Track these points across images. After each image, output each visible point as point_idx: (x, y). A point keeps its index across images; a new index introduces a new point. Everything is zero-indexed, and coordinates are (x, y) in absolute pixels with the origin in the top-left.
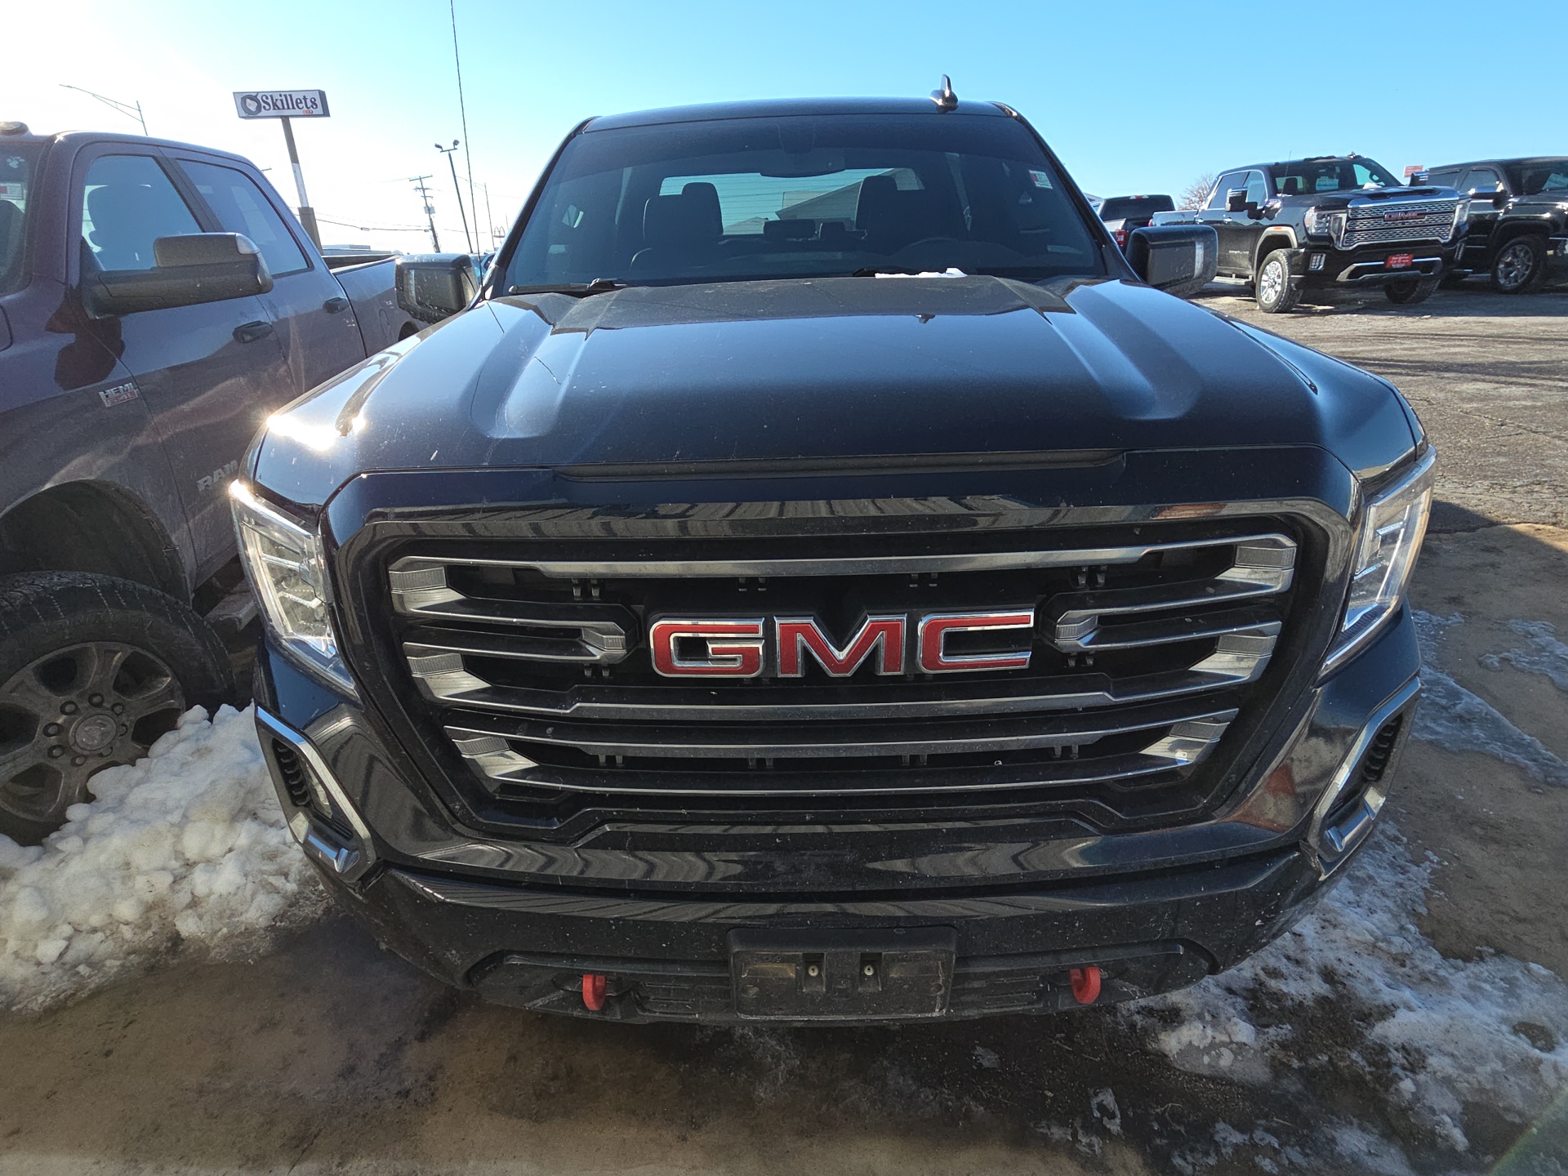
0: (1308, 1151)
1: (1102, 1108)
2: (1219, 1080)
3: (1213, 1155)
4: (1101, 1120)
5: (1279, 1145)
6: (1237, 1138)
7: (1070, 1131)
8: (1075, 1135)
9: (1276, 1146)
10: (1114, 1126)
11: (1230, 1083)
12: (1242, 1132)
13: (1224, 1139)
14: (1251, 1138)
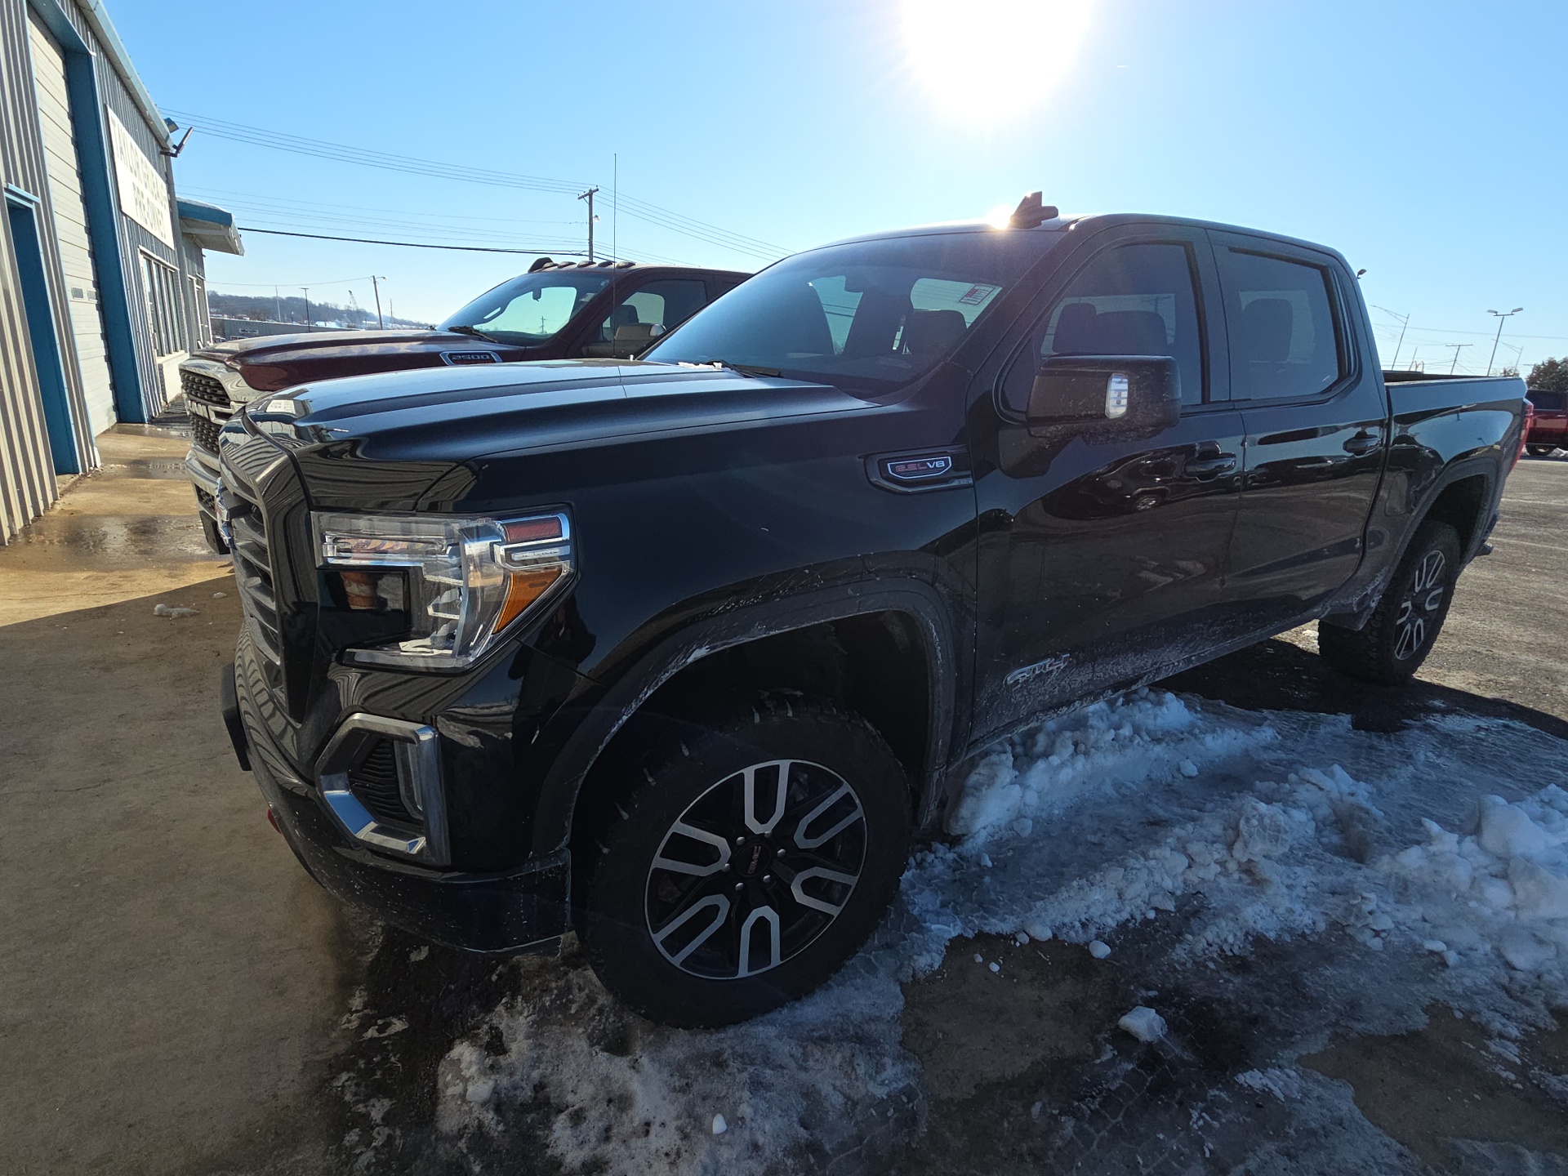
0: (372, 1168)
1: (388, 1025)
2: (434, 1095)
3: (355, 1098)
4: (376, 1024)
5: (375, 1147)
6: (377, 1115)
7: (359, 1008)
8: (357, 1011)
9: (374, 1144)
10: (371, 1033)
11: (435, 1104)
12: (383, 1119)
13: (373, 1106)
14: (378, 1125)
